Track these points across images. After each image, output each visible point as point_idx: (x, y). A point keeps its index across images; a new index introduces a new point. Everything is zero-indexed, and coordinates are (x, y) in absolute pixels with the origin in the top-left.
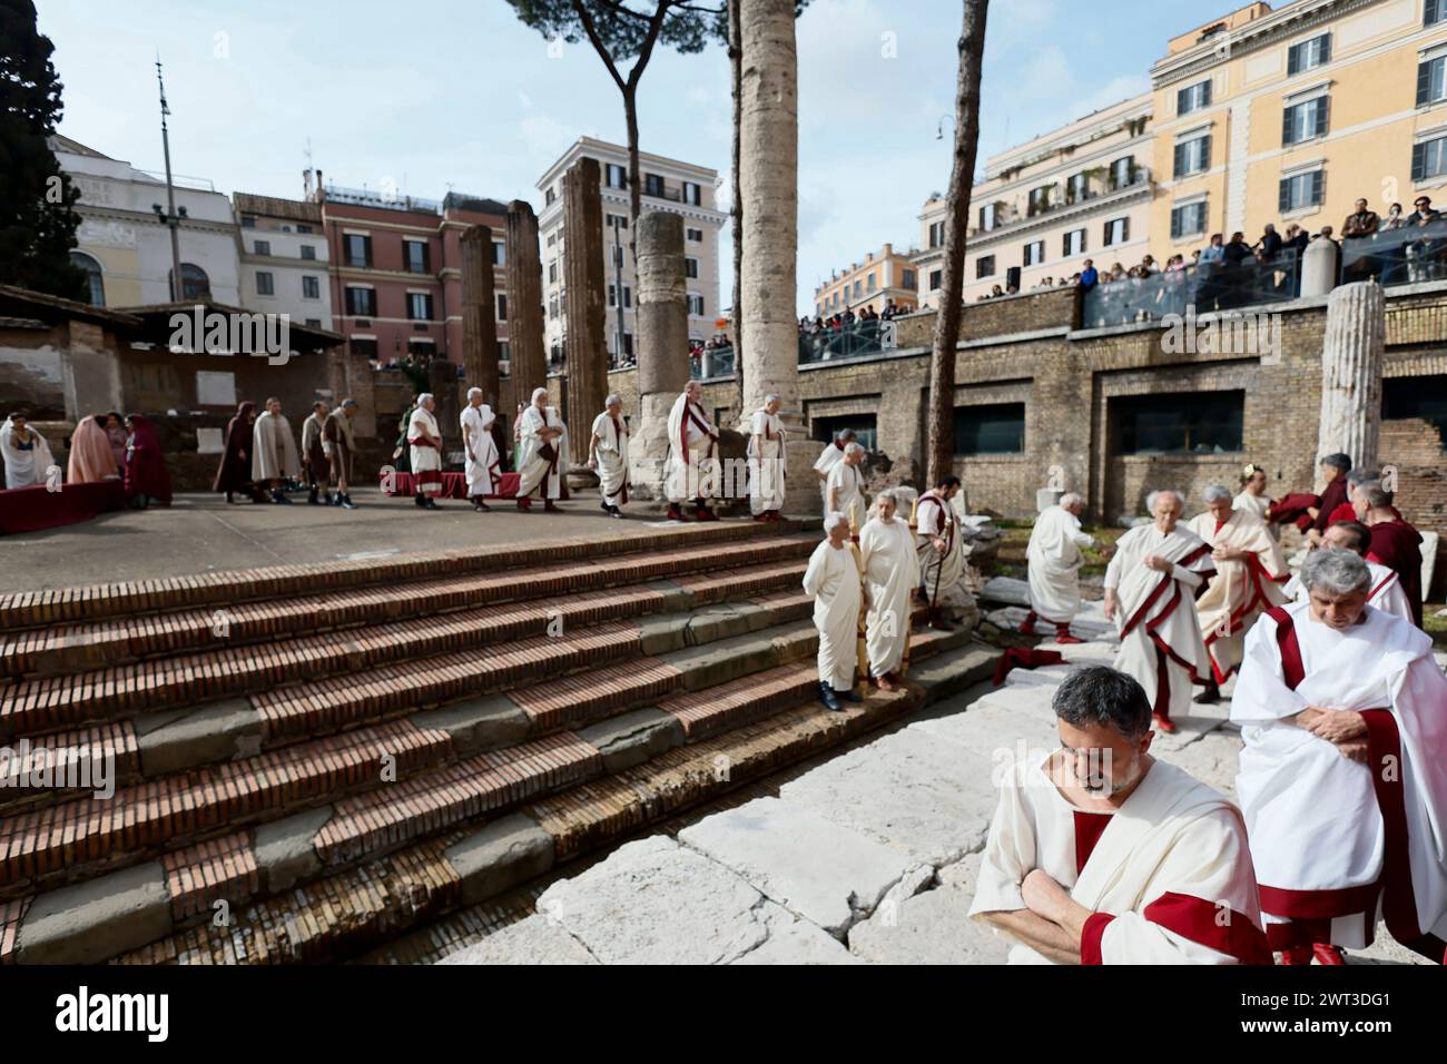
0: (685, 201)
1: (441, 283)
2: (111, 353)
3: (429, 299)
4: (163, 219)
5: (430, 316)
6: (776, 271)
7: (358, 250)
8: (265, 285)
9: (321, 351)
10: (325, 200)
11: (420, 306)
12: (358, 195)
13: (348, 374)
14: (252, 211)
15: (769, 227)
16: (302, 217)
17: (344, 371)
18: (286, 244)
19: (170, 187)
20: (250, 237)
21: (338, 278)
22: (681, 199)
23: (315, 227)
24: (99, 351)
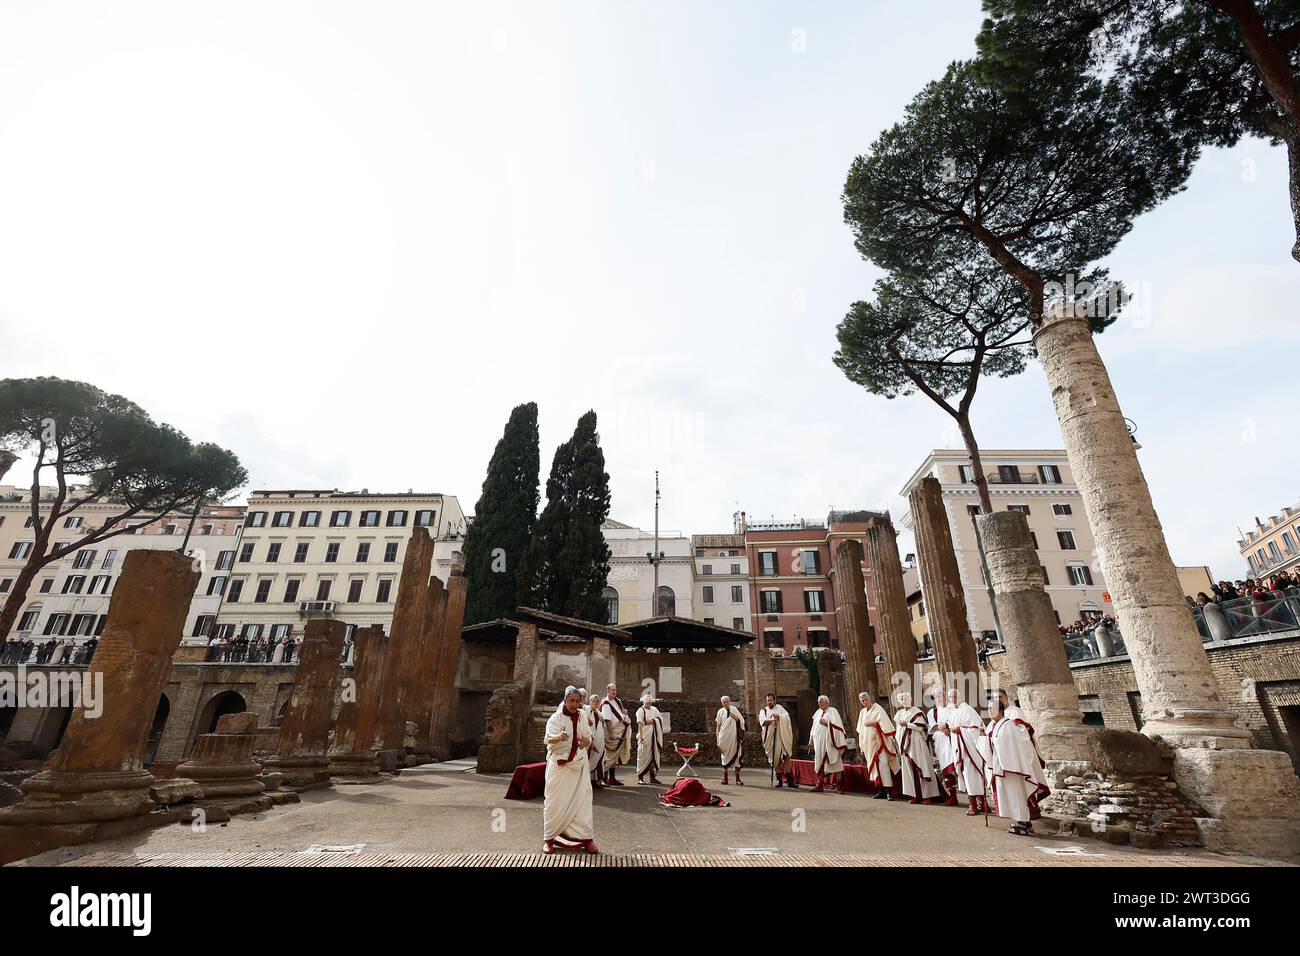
0: (1044, 481)
1: (830, 580)
2: (612, 657)
3: (821, 594)
4: (651, 561)
5: (823, 608)
6: (1140, 553)
7: (768, 564)
8: (709, 595)
9: (738, 647)
10: (748, 532)
11: (815, 603)
12: (768, 524)
13: (755, 667)
14: (704, 546)
15: (1117, 513)
16: (731, 546)
17: (753, 664)
18: (721, 564)
19: (657, 539)
20: (700, 563)
21: (755, 584)
22: (1039, 480)
23: (740, 551)
24: (607, 657)
